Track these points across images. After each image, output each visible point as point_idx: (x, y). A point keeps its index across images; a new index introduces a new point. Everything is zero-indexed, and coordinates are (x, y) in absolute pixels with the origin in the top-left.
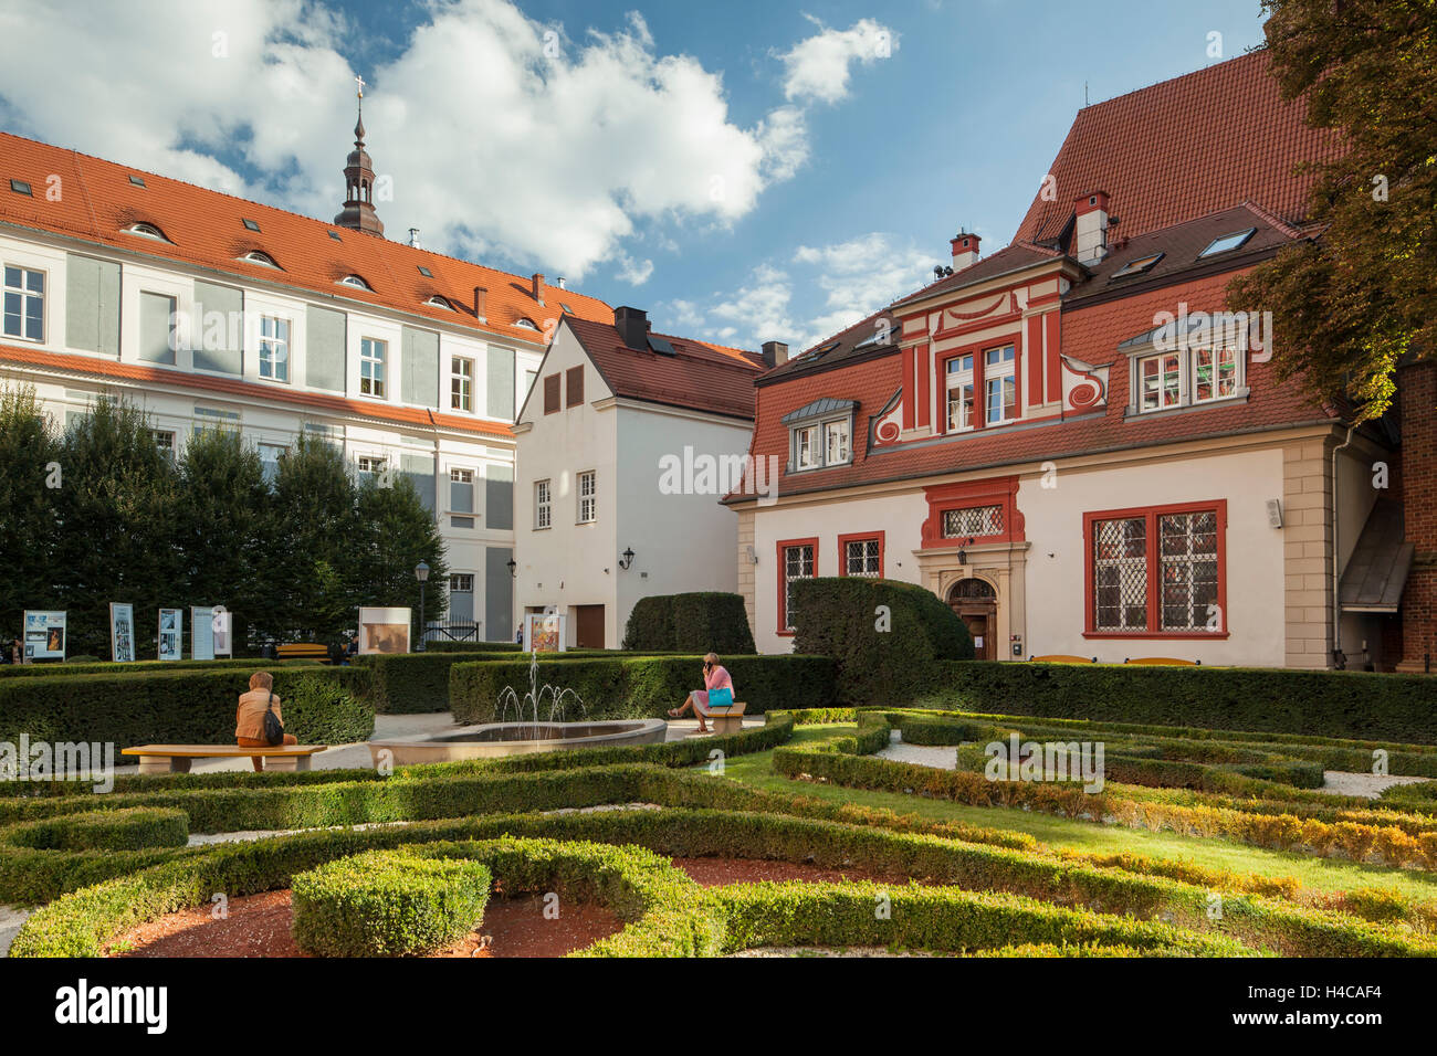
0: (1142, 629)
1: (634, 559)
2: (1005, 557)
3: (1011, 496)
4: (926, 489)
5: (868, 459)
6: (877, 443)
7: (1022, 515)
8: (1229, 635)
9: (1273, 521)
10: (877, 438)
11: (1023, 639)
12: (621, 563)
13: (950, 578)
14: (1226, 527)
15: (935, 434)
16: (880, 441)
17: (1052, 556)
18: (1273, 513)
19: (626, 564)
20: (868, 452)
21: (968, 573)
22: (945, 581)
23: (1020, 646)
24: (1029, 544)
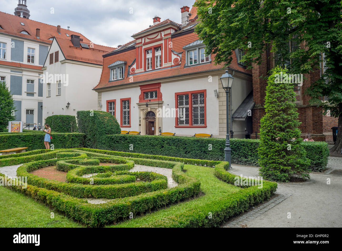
0: (188, 125)
1: (70, 106)
2: (157, 105)
3: (159, 88)
4: (140, 86)
5: (128, 78)
6: (130, 73)
7: (161, 93)
8: (207, 126)
9: (215, 95)
10: (130, 72)
11: (161, 128)
12: (67, 107)
13: (145, 111)
14: (206, 97)
15: (143, 71)
16: (131, 73)
17: (168, 105)
18: (215, 93)
19: (68, 107)
20: (128, 75)
21: (149, 110)
22: (144, 112)
23: (161, 130)
24: (163, 102)
